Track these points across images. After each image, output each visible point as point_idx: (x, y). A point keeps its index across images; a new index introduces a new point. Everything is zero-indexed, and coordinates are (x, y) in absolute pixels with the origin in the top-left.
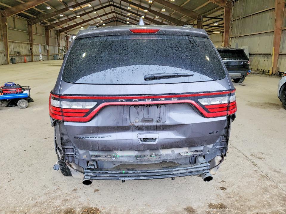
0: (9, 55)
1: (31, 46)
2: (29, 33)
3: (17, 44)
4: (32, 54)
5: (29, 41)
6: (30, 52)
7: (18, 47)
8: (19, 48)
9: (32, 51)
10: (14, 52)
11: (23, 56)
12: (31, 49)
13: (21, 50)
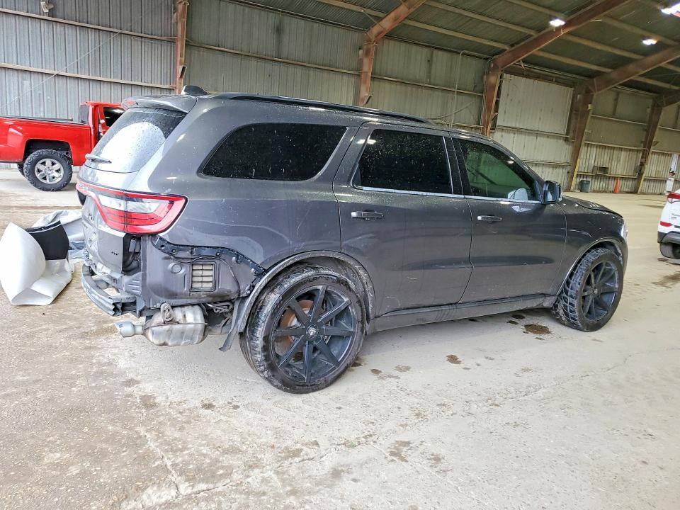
0: (576, 173)
1: (645, 156)
2: (649, 126)
3: (607, 150)
4: (641, 174)
5: (642, 145)
6: (638, 169)
7: (606, 158)
8: (611, 159)
9: (643, 169)
10: (594, 166)
11: (615, 178)
12: (642, 164)
13: (614, 163)
